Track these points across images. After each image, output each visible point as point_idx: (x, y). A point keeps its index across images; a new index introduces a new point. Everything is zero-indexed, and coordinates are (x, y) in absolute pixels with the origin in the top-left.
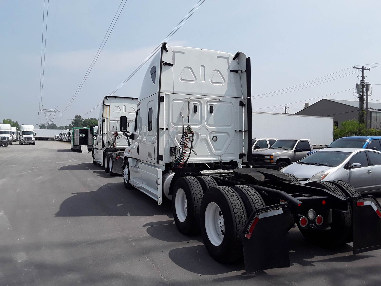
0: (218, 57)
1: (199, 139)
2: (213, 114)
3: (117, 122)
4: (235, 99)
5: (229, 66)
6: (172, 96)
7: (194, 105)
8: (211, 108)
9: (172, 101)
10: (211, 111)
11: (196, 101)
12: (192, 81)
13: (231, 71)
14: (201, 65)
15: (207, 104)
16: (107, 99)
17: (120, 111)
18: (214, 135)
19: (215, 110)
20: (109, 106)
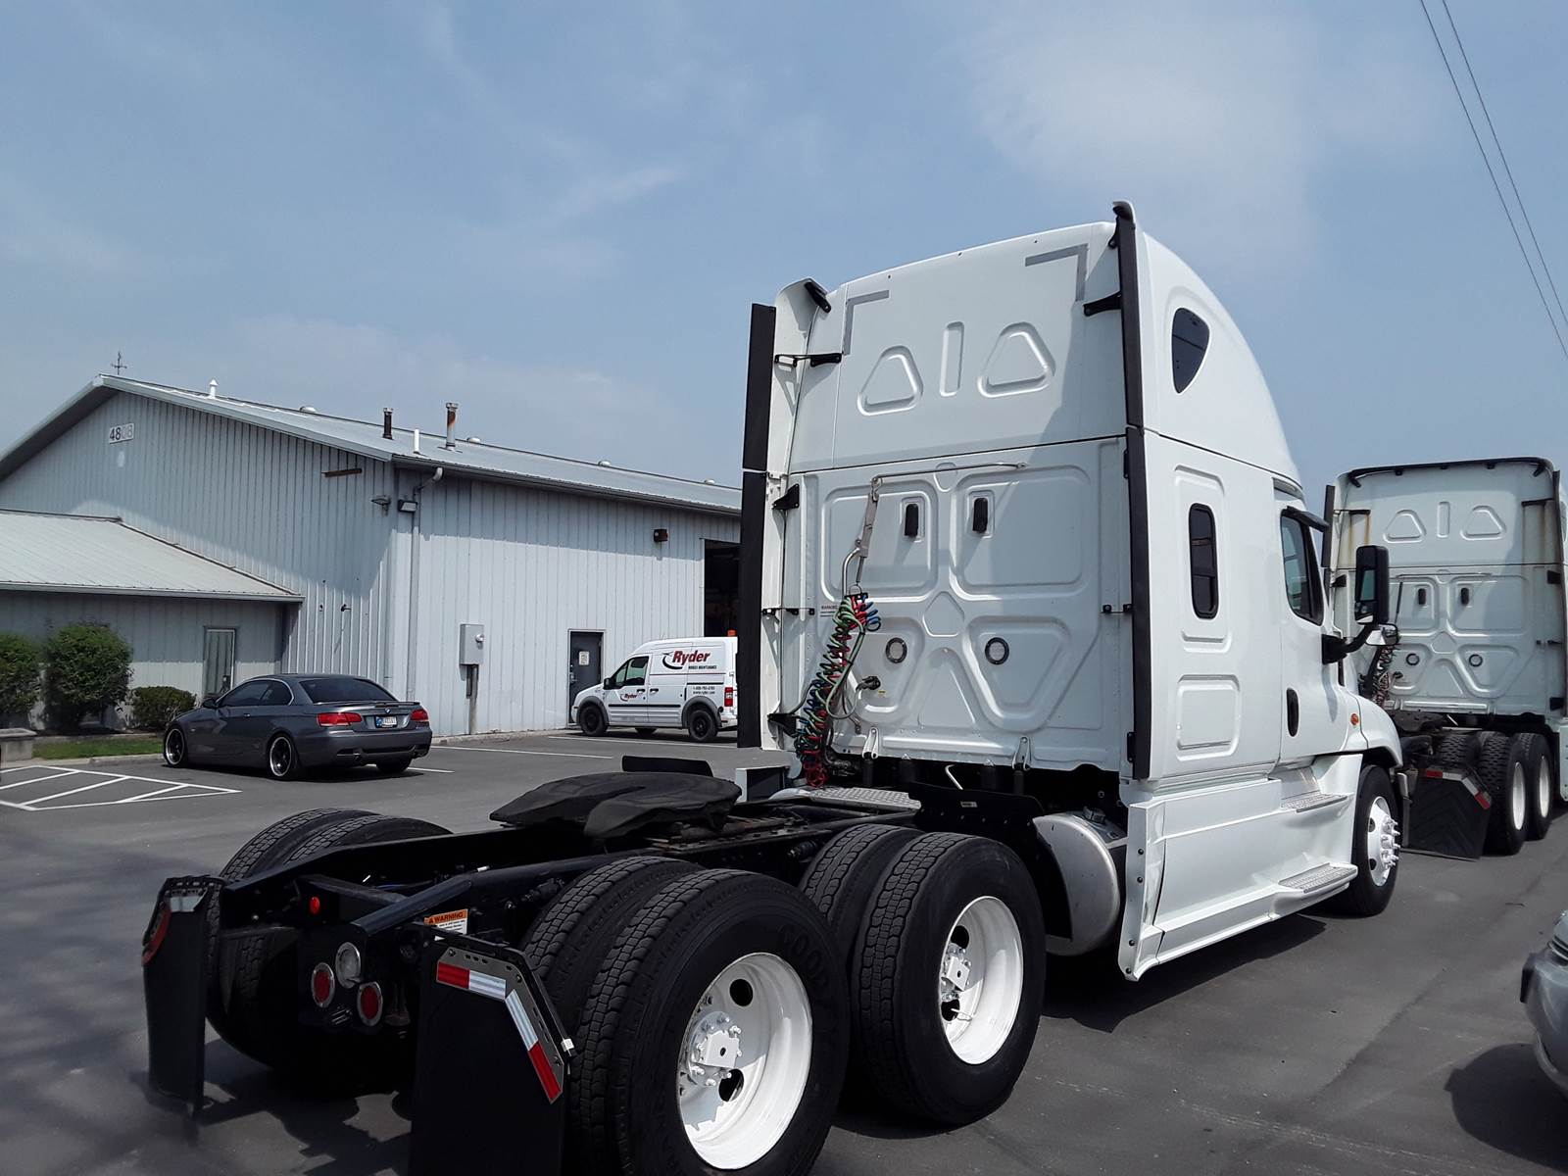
0: (1030, 261)
1: (927, 652)
2: (988, 536)
3: (1401, 584)
4: (1102, 445)
5: (1083, 289)
6: (828, 481)
7: (906, 506)
8: (981, 507)
9: (827, 499)
10: (980, 519)
11: (916, 486)
12: (907, 401)
13: (1091, 309)
14: (947, 325)
15: (961, 493)
16: (1358, 485)
17: (1421, 532)
18: (991, 634)
19: (995, 515)
20: (1366, 512)
